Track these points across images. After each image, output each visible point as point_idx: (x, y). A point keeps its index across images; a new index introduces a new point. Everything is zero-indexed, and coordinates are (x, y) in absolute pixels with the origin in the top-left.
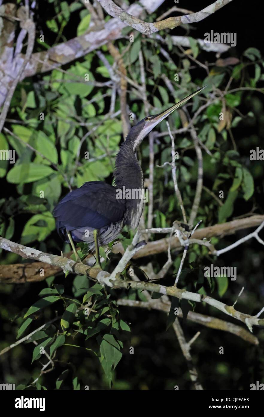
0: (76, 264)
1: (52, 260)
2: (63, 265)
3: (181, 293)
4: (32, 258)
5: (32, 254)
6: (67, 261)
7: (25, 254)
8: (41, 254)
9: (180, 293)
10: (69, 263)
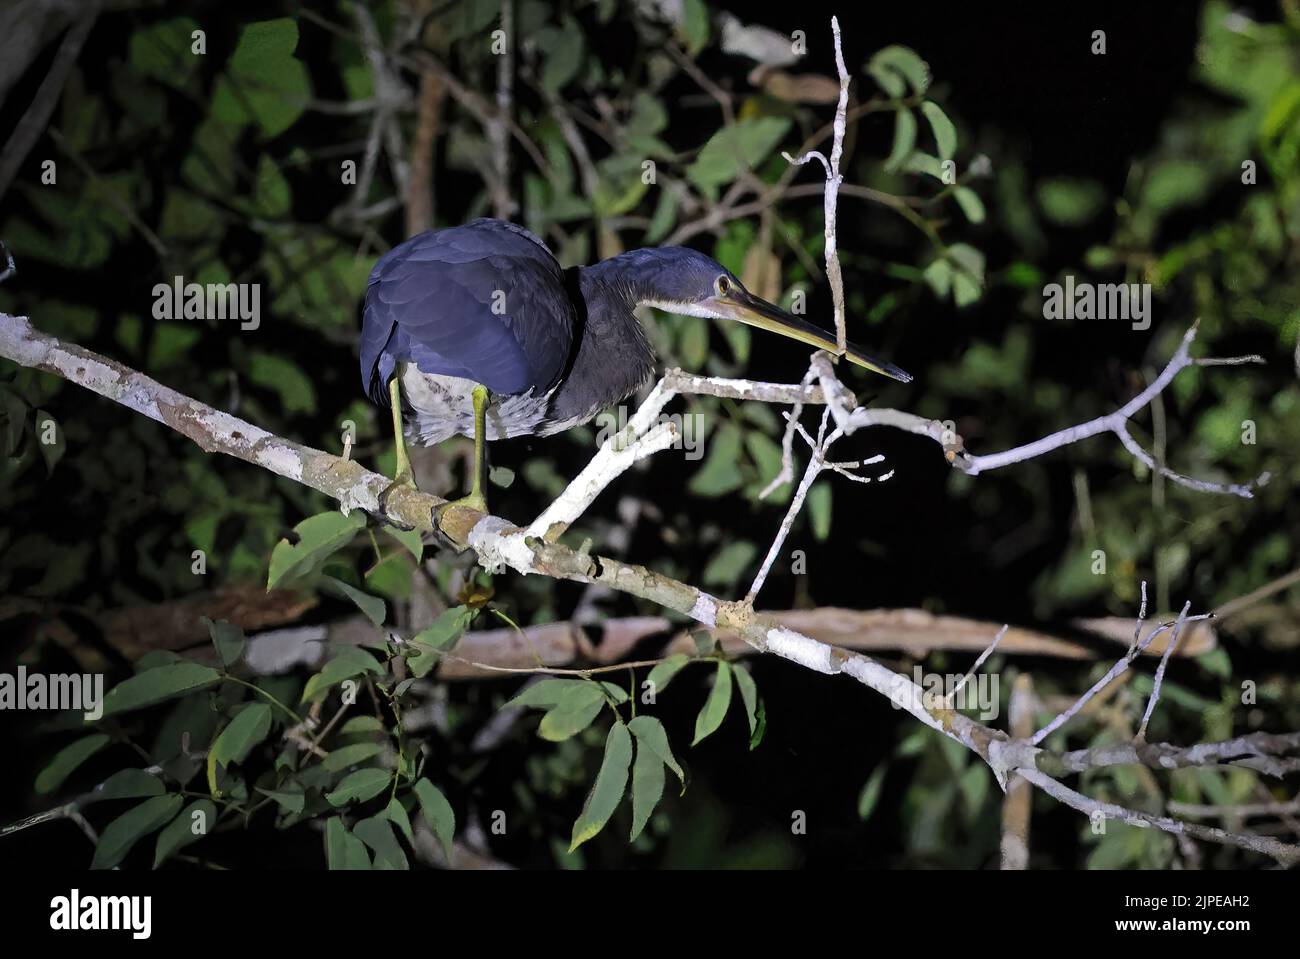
0: (395, 487)
1: (305, 463)
2: (345, 486)
3: (767, 631)
4: (233, 449)
5: (236, 435)
6: (360, 475)
7: (209, 434)
8: (267, 439)
9: (762, 629)
10: (369, 480)
